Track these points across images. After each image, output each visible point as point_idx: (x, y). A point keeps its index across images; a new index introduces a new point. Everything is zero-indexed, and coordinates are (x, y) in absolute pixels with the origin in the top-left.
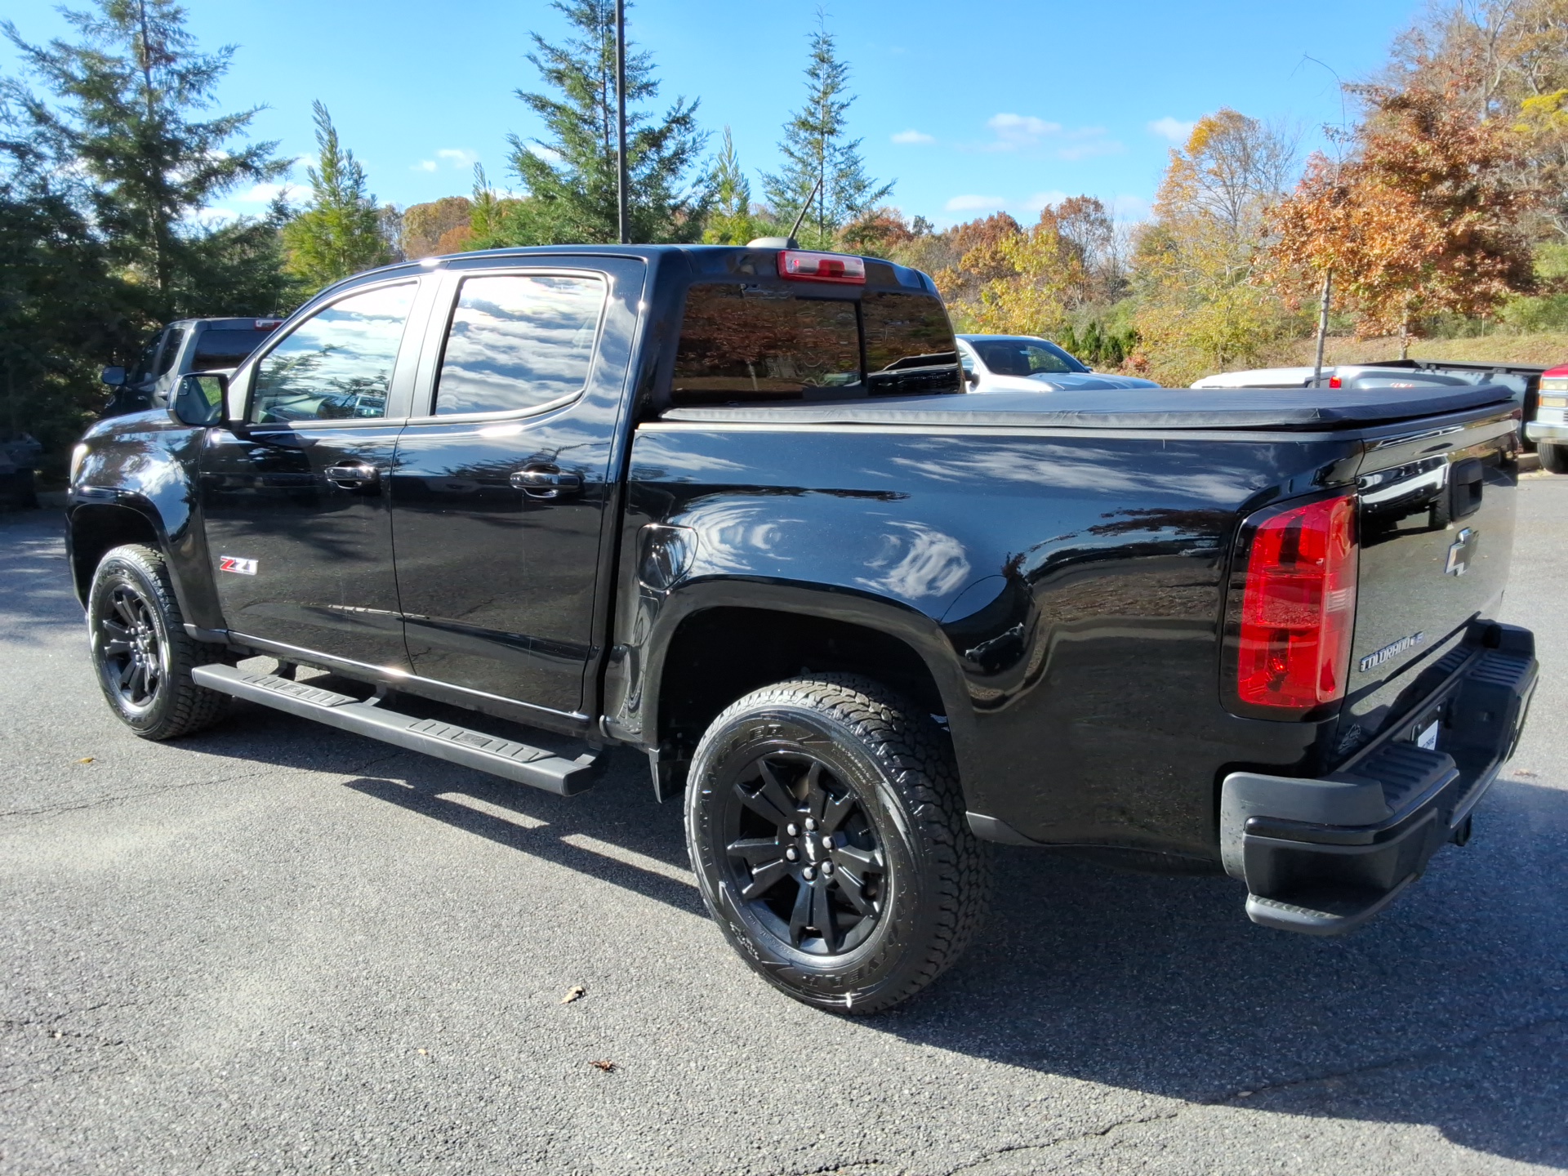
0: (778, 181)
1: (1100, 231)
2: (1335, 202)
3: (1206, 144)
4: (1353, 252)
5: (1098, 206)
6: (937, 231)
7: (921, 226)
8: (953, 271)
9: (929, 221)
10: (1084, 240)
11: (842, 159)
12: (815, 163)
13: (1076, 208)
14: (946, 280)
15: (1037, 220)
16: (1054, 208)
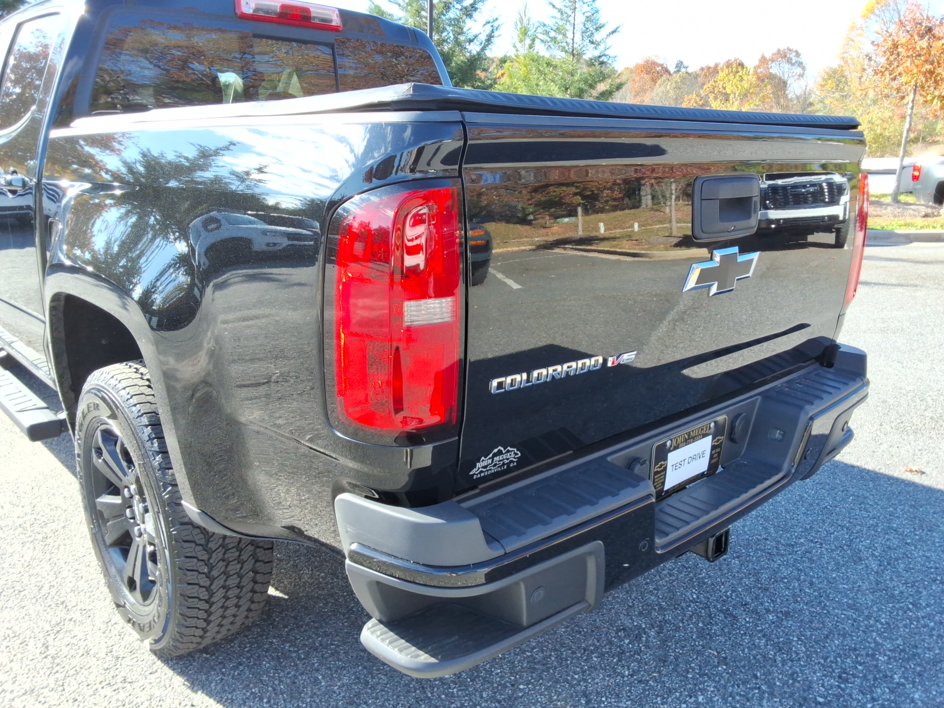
0: (544, 25)
1: (799, 70)
2: (922, 37)
3: (873, 12)
4: (931, 72)
5: (798, 54)
6: (690, 70)
7: (680, 68)
8: (697, 96)
9: (685, 64)
10: (786, 76)
11: (589, 9)
12: (570, 12)
13: (783, 55)
14: (692, 102)
15: (756, 63)
16: (768, 56)
